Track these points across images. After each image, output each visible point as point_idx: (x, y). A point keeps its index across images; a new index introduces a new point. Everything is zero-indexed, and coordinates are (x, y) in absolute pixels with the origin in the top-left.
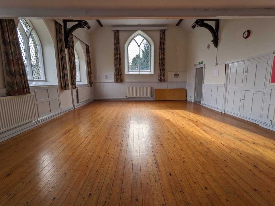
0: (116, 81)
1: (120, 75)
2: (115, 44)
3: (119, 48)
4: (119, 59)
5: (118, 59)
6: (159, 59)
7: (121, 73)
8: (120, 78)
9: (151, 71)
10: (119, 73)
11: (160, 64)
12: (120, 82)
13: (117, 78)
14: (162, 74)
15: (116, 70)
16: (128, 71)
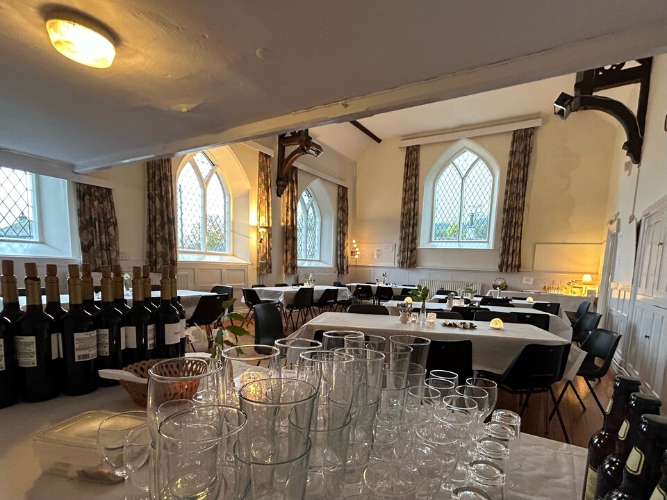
0: (402, 264)
1: (412, 252)
2: (406, 178)
3: (415, 186)
4: (412, 212)
5: (410, 212)
6: (504, 209)
7: (414, 246)
8: (411, 258)
9: (488, 242)
10: (410, 246)
11: (505, 224)
12: (409, 267)
13: (404, 257)
14: (509, 250)
15: (403, 239)
16: (431, 241)
